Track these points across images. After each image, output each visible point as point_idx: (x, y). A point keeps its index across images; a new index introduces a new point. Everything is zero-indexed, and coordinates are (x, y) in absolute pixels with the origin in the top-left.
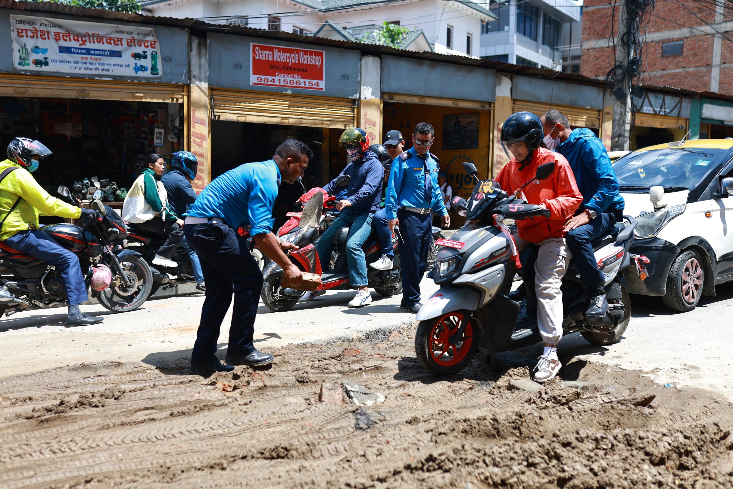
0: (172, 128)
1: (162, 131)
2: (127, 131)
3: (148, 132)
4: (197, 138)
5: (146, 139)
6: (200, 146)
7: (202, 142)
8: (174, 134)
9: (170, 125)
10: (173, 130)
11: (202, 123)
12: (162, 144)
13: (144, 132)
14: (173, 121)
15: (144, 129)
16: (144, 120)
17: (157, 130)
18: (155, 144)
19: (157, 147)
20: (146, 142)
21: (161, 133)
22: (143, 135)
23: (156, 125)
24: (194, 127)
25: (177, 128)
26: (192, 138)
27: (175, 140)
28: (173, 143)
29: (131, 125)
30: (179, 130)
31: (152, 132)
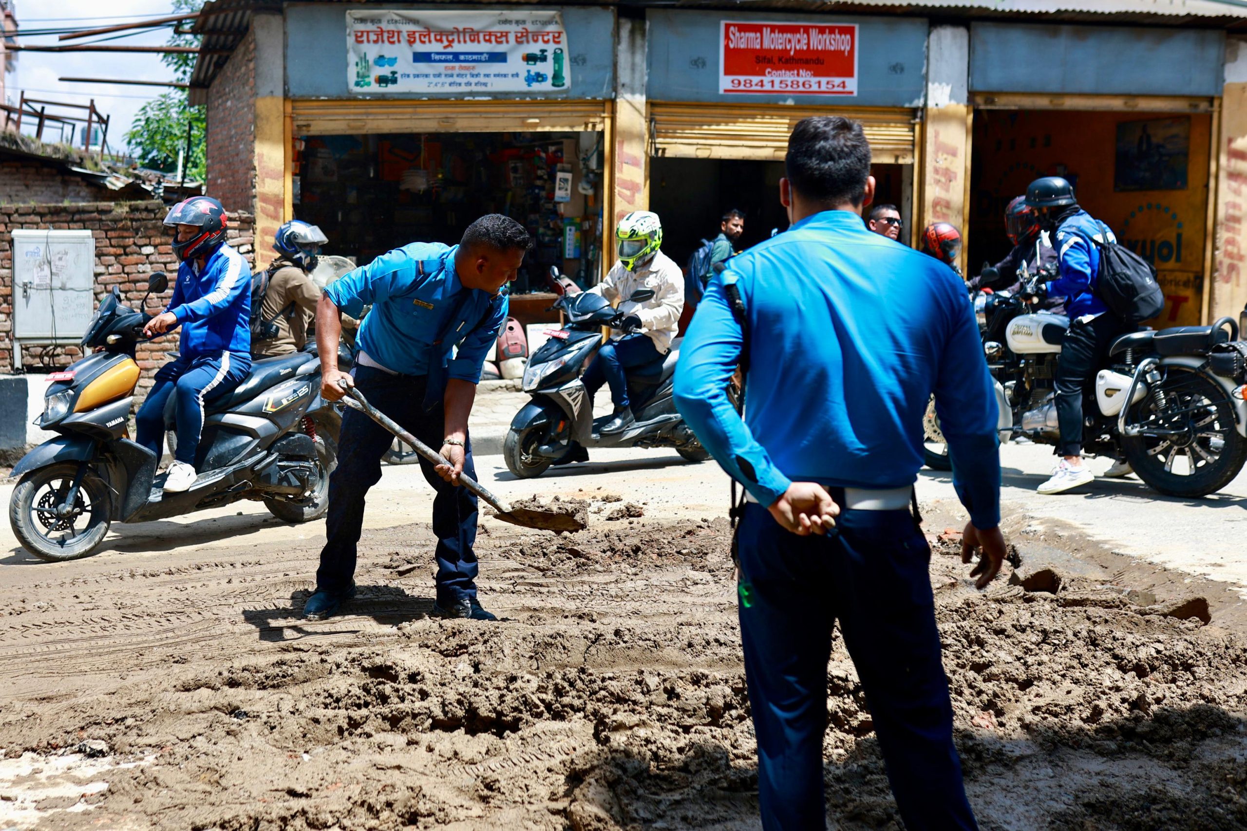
0: (584, 171)
1: (569, 176)
2: (512, 175)
3: (546, 177)
4: (626, 188)
5: (542, 188)
6: (631, 202)
7: (633, 195)
8: (588, 182)
9: (581, 166)
10: (587, 176)
11: (635, 163)
12: (568, 199)
13: (540, 178)
14: (586, 160)
15: (540, 172)
16: (540, 158)
17: (560, 175)
18: (557, 199)
19: (559, 203)
20: (543, 193)
21: (566, 180)
22: (539, 183)
23: (559, 165)
24: (621, 171)
25: (593, 171)
26: (617, 189)
27: (590, 192)
28: (586, 196)
29: (519, 165)
30: (596, 174)
31: (552, 178)
